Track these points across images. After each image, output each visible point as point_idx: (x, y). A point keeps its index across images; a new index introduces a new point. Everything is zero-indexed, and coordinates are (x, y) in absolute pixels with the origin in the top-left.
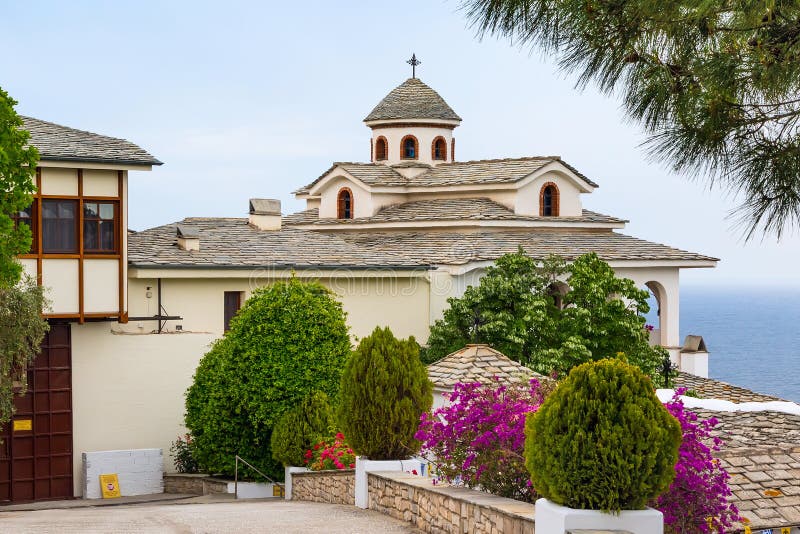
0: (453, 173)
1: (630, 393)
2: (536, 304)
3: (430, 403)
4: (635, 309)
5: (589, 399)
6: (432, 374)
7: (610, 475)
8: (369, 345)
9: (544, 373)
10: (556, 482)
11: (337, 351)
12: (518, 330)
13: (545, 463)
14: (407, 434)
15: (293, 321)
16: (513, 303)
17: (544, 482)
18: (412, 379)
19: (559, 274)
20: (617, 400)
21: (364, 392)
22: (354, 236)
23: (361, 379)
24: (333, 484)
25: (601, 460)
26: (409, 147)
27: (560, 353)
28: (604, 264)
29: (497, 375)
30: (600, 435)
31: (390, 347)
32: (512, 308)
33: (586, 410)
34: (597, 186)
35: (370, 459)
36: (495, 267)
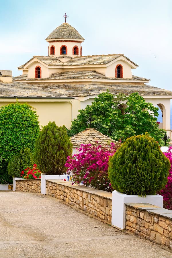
0: (81, 60)
1: (150, 148)
2: (114, 112)
3: (71, 152)
4: (153, 115)
5: (134, 151)
6: (72, 140)
7: (142, 181)
8: (47, 129)
9: (117, 140)
10: (121, 184)
11: (34, 131)
12: (107, 123)
13: (116, 177)
14: (62, 165)
15: (17, 119)
16: (104, 112)
17: (115, 184)
18: (64, 143)
19: (123, 101)
20: (145, 151)
21: (45, 148)
22: (41, 85)
23: (43, 143)
24: (32, 185)
25: (138, 175)
26: (64, 50)
27: (123, 132)
28: (140, 97)
29: (98, 141)
30: (138, 165)
31: (55, 130)
32: (104, 114)
33: (132, 155)
34: (138, 66)
35: (47, 175)
36: (97, 98)
